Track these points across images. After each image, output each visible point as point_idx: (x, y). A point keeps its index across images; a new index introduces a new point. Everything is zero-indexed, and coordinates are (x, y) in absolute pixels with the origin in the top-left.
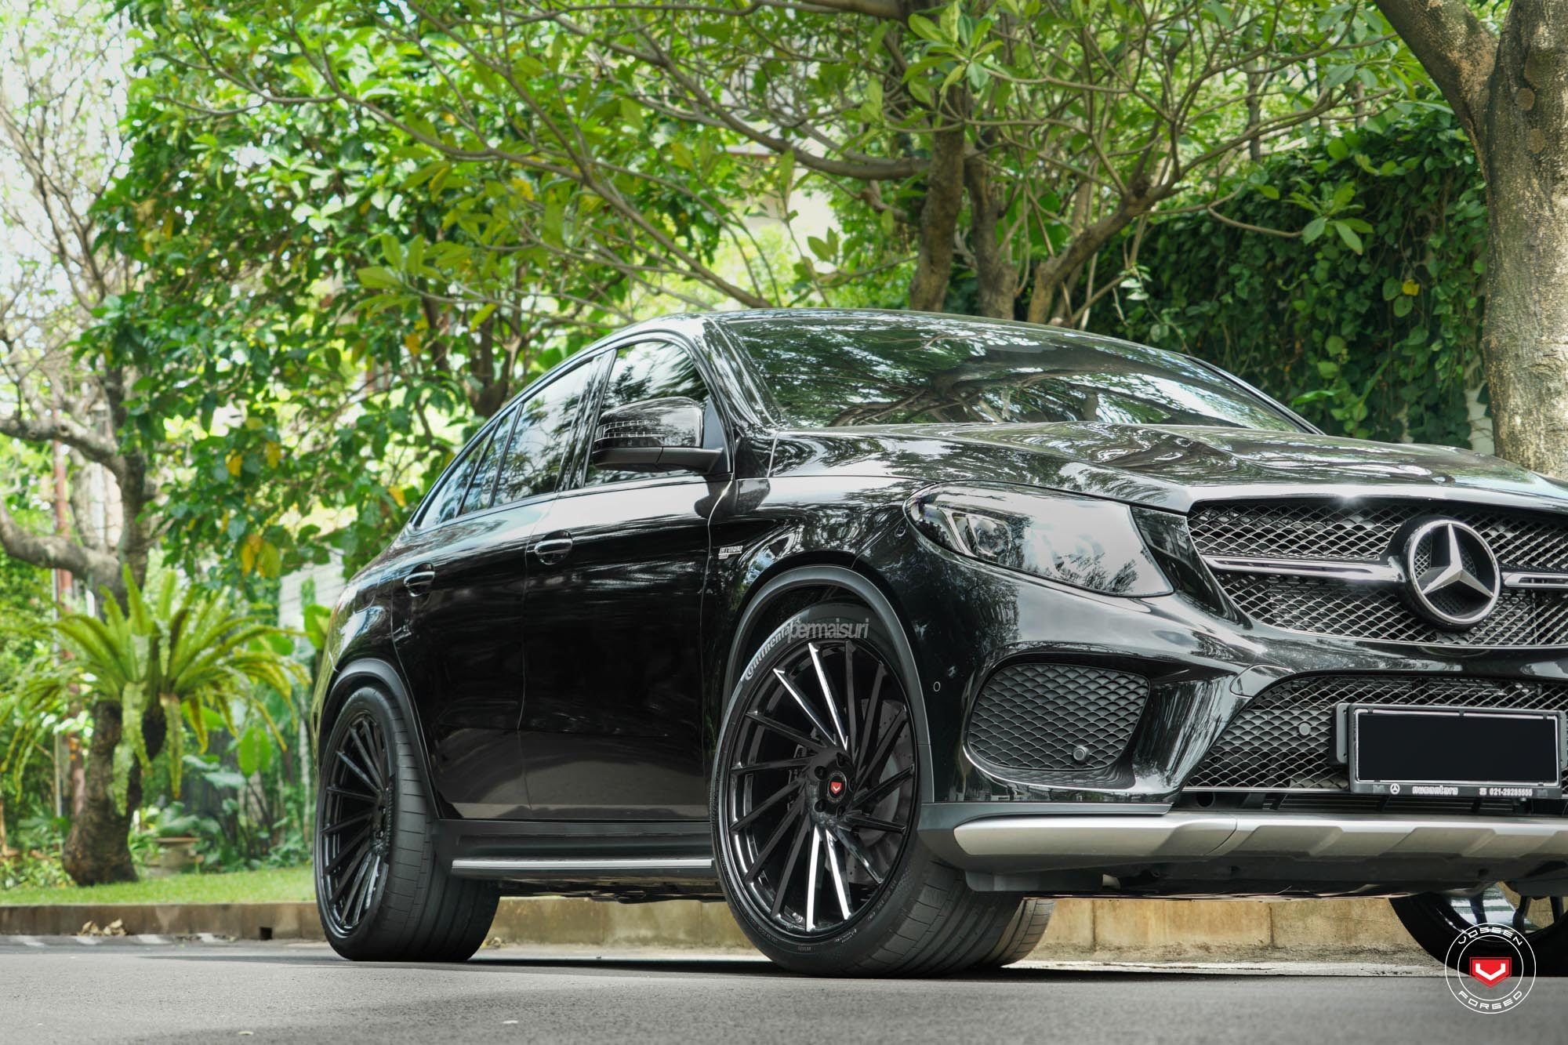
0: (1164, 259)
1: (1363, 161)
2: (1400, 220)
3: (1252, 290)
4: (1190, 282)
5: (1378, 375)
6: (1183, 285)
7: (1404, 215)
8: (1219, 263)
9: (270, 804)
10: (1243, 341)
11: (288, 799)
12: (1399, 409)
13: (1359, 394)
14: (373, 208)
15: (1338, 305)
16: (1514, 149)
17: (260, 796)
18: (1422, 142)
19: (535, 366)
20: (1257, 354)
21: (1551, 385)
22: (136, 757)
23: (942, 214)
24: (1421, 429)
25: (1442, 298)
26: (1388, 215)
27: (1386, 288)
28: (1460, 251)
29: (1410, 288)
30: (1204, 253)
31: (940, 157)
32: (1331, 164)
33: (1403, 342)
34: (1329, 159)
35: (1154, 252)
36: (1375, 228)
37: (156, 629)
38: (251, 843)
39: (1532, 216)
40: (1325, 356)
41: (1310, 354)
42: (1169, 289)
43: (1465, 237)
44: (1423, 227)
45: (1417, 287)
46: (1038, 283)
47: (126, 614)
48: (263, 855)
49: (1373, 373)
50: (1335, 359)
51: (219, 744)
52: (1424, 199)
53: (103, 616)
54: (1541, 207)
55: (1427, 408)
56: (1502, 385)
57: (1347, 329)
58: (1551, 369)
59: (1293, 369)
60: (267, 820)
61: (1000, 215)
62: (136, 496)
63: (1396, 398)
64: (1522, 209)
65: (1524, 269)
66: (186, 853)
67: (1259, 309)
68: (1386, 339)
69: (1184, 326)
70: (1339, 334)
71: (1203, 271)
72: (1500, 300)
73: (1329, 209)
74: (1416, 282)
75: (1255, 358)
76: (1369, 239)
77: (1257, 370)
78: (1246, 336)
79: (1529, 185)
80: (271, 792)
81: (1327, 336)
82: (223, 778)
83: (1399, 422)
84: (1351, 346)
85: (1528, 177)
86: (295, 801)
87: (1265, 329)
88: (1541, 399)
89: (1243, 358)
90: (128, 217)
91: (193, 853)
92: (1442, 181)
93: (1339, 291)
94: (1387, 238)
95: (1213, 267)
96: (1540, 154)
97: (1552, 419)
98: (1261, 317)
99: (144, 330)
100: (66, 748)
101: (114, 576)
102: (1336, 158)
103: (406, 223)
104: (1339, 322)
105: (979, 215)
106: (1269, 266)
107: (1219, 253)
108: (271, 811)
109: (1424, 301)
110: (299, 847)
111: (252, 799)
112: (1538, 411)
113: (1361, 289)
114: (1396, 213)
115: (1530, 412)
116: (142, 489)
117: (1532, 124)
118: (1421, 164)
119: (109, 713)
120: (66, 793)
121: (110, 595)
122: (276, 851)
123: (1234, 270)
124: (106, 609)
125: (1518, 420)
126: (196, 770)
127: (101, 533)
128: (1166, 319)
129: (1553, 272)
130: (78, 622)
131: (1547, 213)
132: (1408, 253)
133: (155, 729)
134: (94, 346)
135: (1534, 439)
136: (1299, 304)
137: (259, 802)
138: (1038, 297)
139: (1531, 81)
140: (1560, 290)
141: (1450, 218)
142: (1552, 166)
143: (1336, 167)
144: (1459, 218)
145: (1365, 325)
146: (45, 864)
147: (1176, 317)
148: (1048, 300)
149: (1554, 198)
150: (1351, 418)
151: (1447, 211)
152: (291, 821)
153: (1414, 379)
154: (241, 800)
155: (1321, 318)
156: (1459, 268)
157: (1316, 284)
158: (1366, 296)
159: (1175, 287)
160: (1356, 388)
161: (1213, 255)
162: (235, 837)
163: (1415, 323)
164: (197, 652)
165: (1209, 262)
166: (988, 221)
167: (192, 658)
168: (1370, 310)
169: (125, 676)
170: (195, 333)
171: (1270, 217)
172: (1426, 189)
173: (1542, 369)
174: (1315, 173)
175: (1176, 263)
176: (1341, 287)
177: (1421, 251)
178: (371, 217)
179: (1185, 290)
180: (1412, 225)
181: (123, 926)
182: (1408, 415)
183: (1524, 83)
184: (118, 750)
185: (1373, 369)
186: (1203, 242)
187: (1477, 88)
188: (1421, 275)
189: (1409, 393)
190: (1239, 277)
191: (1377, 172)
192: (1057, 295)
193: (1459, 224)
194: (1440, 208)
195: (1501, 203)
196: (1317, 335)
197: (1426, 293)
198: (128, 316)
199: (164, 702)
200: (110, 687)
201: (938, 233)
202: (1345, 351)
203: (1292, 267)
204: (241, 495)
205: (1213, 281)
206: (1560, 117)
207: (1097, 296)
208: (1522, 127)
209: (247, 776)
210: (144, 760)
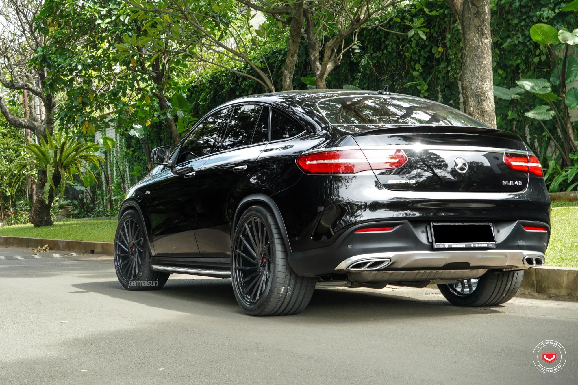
0: (365, 38)
1: (426, 10)
2: (438, 28)
3: (392, 49)
4: (374, 45)
5: (431, 76)
6: (371, 46)
7: (439, 27)
8: (382, 40)
9: (93, 196)
10: (390, 64)
11: (99, 195)
12: (438, 86)
13: (426, 82)
14: (120, 20)
15: (419, 54)
16: (470, 25)
17: (90, 193)
18: (444, 5)
19: (173, 65)
20: (394, 68)
21: (482, 98)
22: (51, 186)
23: (297, 27)
24: (444, 93)
25: (451, 53)
26: (434, 26)
27: (433, 49)
28: (456, 39)
29: (441, 50)
30: (378, 37)
31: (296, 10)
32: (416, 10)
33: (439, 66)
34: (416, 8)
35: (362, 35)
36: (430, 30)
37: (57, 148)
38: (88, 208)
39: (476, 45)
40: (415, 70)
41: (410, 69)
42: (367, 47)
43: (457, 35)
44: (445, 30)
45: (443, 49)
46: (327, 48)
47: (47, 143)
48: (91, 211)
49: (430, 75)
50: (418, 71)
51: (76, 178)
52: (445, 22)
53: (40, 144)
54: (479, 42)
55: (446, 86)
56: (467, 97)
57: (422, 62)
58: (482, 93)
59: (405, 73)
60: (93, 201)
61: (315, 26)
62: (49, 106)
63: (437, 83)
64: (473, 43)
65: (474, 62)
66: (68, 210)
67: (395, 54)
68: (434, 65)
69: (372, 60)
70: (419, 63)
71: (377, 42)
72: (466, 71)
73: (416, 26)
74: (443, 47)
75: (393, 70)
76: (428, 34)
77: (394, 73)
78: (391, 62)
79: (475, 36)
80: (93, 192)
81: (415, 64)
82: (79, 188)
83: (437, 90)
84: (423, 66)
85: (475, 33)
86: (101, 196)
87: (397, 60)
88: (478, 102)
89: (390, 69)
90: (44, 23)
91: (70, 211)
92: (451, 17)
93: (419, 50)
94: (434, 34)
95: (381, 41)
96: (479, 26)
97: (482, 108)
98: (395, 57)
99: (50, 58)
100: (30, 180)
101: (43, 130)
102: (418, 9)
103: (131, 25)
104: (419, 59)
105: (308, 26)
106: (398, 41)
107: (382, 37)
108: (94, 198)
109: (445, 54)
110: (102, 210)
111: (88, 194)
112: (478, 106)
113: (426, 50)
114: (437, 26)
115: (475, 106)
116: (51, 104)
117: (476, 17)
118: (444, 11)
119: (43, 173)
120: (30, 194)
121: (42, 137)
122: (96, 211)
123: (387, 42)
124: (41, 142)
125: (472, 109)
126: (70, 185)
127: (39, 116)
128: (366, 57)
129: (482, 63)
130: (33, 146)
131: (481, 45)
132: (440, 38)
133: (57, 178)
134: (35, 63)
135: (476, 114)
136: (407, 54)
137: (90, 196)
138: (326, 53)
139: (476, 3)
140: (485, 68)
141: (453, 28)
142: (482, 30)
143: (418, 11)
144: (456, 29)
145: (427, 61)
146: (24, 215)
147: (369, 57)
148: (330, 54)
149: (483, 40)
150: (423, 89)
151: (452, 26)
152: (100, 202)
153: (442, 77)
154: (85, 194)
155: (414, 58)
156: (456, 44)
157: (412, 48)
158: (427, 51)
159: (369, 46)
160: (424, 79)
161: (381, 37)
162: (83, 206)
163: (442, 61)
164: (70, 154)
165: (379, 39)
166: (311, 28)
167: (68, 156)
168: (429, 56)
169: (47, 162)
170: (66, 59)
171: (398, 26)
172: (446, 19)
173: (479, 93)
174: (412, 13)
175: (369, 39)
176: (420, 48)
177: (444, 38)
178: (120, 23)
179: (372, 48)
180: (441, 30)
181: (48, 246)
182: (440, 88)
183: (473, 4)
184: (46, 184)
185: (430, 74)
186: (377, 33)
187: (459, 5)
188: (444, 45)
189: (440, 82)
190: (389, 45)
191: (430, 14)
192: (333, 51)
193: (456, 30)
194: (450, 25)
195: (466, 41)
196: (412, 63)
197: (446, 51)
198: (45, 53)
199: (60, 170)
200: (43, 165)
201: (295, 33)
202: (421, 68)
203: (405, 42)
204: (82, 109)
205: (381, 45)
206: (484, 15)
207: (345, 50)
208: (473, 18)
209: (86, 187)
210: (54, 187)
